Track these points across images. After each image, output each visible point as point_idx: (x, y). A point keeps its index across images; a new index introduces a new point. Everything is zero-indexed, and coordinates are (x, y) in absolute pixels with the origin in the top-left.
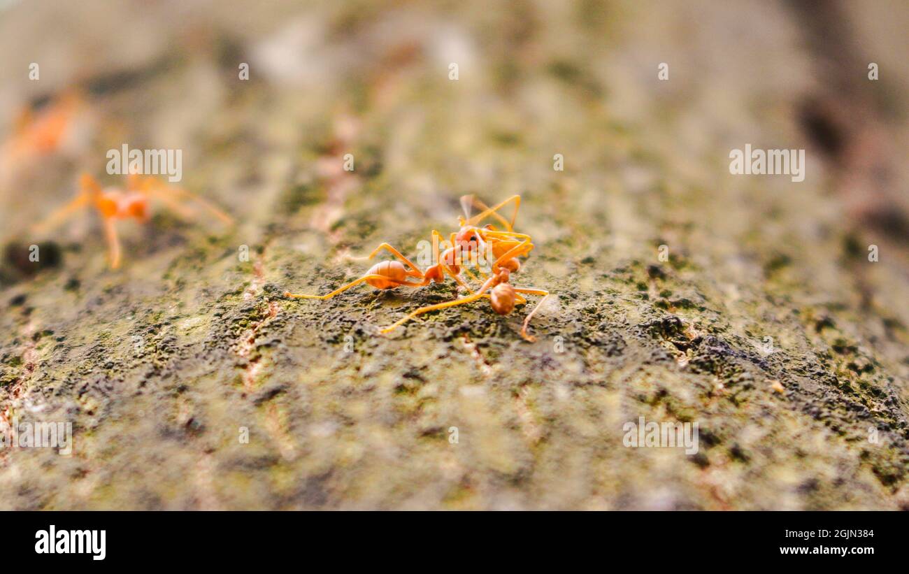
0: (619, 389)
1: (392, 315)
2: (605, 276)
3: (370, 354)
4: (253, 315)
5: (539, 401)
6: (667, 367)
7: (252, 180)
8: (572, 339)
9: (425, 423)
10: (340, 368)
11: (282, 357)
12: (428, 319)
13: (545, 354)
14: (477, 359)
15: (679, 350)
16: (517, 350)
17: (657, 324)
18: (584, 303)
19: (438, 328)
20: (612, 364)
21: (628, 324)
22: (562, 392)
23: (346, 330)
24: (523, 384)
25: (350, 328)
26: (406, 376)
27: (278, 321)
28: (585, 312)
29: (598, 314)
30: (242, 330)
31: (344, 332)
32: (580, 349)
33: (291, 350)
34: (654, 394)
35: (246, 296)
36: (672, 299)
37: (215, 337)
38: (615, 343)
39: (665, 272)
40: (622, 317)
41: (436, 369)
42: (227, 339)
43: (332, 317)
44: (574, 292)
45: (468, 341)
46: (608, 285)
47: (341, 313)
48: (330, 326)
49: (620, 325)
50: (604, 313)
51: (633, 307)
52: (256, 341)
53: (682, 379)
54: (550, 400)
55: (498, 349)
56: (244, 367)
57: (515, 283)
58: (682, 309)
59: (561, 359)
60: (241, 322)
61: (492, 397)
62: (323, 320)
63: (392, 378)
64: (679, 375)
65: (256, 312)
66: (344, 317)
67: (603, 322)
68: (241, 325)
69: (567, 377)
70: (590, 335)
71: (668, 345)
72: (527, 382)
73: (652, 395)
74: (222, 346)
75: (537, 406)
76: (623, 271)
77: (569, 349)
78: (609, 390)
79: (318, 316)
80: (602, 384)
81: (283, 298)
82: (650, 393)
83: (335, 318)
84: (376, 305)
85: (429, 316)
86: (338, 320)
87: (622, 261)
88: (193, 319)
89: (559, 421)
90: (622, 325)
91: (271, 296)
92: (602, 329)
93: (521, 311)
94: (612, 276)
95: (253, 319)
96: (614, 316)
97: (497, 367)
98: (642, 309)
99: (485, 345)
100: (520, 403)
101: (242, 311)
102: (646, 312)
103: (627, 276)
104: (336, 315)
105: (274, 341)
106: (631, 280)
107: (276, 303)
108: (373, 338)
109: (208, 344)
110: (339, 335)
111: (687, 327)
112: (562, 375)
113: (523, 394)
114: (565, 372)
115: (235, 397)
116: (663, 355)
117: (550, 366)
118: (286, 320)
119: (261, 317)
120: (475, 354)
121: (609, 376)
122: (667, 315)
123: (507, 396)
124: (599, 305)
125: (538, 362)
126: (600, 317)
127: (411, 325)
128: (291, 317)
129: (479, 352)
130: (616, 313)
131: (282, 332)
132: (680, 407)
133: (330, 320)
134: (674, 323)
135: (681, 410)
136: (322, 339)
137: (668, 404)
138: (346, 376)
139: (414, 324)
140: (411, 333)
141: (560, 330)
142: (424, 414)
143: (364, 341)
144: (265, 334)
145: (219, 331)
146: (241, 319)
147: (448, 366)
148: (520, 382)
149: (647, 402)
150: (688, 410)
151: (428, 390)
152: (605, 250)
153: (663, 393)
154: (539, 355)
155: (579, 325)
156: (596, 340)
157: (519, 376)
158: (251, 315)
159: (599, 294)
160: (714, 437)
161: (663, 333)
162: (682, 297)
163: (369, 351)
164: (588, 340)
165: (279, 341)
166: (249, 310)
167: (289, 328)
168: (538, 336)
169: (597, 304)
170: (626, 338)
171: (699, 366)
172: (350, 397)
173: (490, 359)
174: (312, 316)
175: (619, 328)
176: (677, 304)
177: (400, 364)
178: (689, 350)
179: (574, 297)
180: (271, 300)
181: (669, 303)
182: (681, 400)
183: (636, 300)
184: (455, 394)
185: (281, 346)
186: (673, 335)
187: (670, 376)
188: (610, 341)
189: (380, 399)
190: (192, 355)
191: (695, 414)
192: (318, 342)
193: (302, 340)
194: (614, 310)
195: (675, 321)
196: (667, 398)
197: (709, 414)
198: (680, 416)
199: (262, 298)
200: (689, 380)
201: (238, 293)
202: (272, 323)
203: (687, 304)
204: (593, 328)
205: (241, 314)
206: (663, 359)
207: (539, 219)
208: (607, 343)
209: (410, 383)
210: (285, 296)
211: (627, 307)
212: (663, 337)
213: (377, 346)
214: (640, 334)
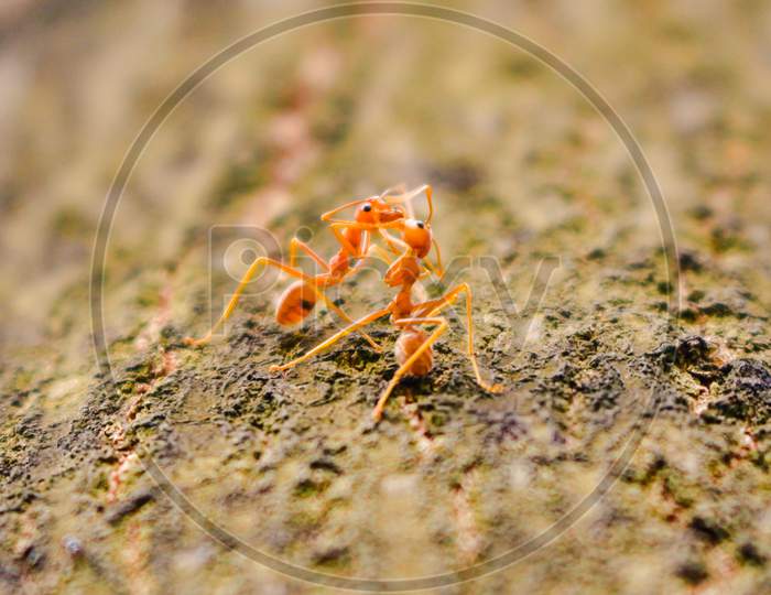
0: (599, 462)
1: (316, 366)
2: (614, 278)
3: (276, 432)
4: (143, 373)
5: (484, 495)
6: (673, 419)
7: (186, 157)
8: (551, 385)
9: (325, 542)
10: (231, 457)
11: (162, 443)
12: (364, 367)
13: (509, 414)
14: (416, 429)
15: (701, 384)
16: (472, 412)
17: (670, 350)
18: (578, 324)
19: (371, 385)
20: (596, 423)
21: (631, 354)
22: (519, 475)
23: (253, 393)
24: (468, 469)
25: (260, 390)
26: (315, 465)
27: (169, 385)
28: (577, 339)
29: (594, 341)
30: (125, 399)
31: (251, 396)
32: (560, 401)
33: (177, 428)
34: (648, 468)
35: (140, 343)
36: (703, 304)
37: (87, 412)
38: (609, 388)
39: (700, 262)
40: (624, 343)
41: (355, 452)
42: (101, 415)
43: (239, 373)
44: (566, 309)
45: (411, 400)
46: (616, 292)
47: (252, 367)
48: (234, 390)
49: (621, 356)
50: (601, 340)
51: (644, 324)
52: (138, 415)
53: (691, 437)
54: (502, 491)
55: (446, 412)
56: (112, 461)
57: (489, 300)
58: (714, 318)
59: (528, 420)
60: (125, 387)
61: (423, 493)
62: (228, 378)
63: (297, 471)
64: (687, 431)
65: (146, 370)
66: (254, 373)
67: (600, 352)
68: (124, 391)
69: (533, 451)
70: (577, 376)
71: (685, 380)
72: (476, 463)
73: (645, 469)
74: (93, 426)
75: (482, 502)
76: (640, 266)
77: (542, 404)
78: (585, 467)
79: (223, 372)
80: (578, 458)
81: (183, 346)
82: (642, 465)
83: (243, 375)
84: (299, 351)
85: (365, 363)
86: (245, 378)
87: (642, 251)
88: (71, 382)
89: (507, 525)
90: (624, 356)
91: (168, 345)
92: (595, 365)
93: (490, 346)
94: (623, 278)
95: (141, 380)
96: (615, 341)
97: (439, 441)
98: (655, 328)
99: (429, 408)
100: (460, 499)
101: (128, 370)
102: (661, 331)
103: (645, 273)
104: (245, 370)
105: (155, 418)
106: (650, 279)
107: (173, 354)
108: (283, 405)
109: (76, 424)
110: (242, 402)
111: (714, 349)
112: (525, 448)
113: (467, 484)
114: (531, 441)
115: (91, 512)
116: (670, 402)
117: (512, 434)
118: (180, 382)
119: (153, 376)
120: (414, 422)
121: (589, 445)
122: (690, 332)
123: (443, 490)
124: (599, 325)
125: (496, 428)
126: (596, 344)
127: (338, 380)
128: (186, 378)
129: (421, 418)
130: (619, 337)
131: (170, 401)
132: (681, 485)
133: (237, 378)
134: (695, 346)
135: (681, 489)
136: (219, 409)
137: (667, 480)
138: (237, 470)
139: (342, 379)
140: (337, 393)
141: (537, 373)
142: (328, 528)
143: (274, 409)
144: (149, 406)
145: (93, 402)
146: (125, 382)
147: (373, 445)
148: (464, 466)
149: (636, 481)
150: (689, 490)
151: (341, 486)
152: (622, 235)
153: (660, 464)
154: (498, 416)
155: (563, 362)
156: (583, 385)
157: (465, 455)
158: (139, 375)
159: (600, 308)
160: (721, 530)
161: (681, 360)
162: (715, 301)
163: (275, 427)
164: (572, 385)
165: (162, 418)
166: (137, 368)
167: (179, 395)
168: (505, 385)
169: (594, 325)
170: (626, 377)
171: (721, 411)
172: (236, 504)
173: (433, 429)
174: (215, 374)
175: (620, 361)
176: (709, 311)
177: (312, 445)
178: (714, 384)
179: (566, 315)
180: (168, 349)
181: (697, 311)
182: (683, 473)
183: (649, 314)
184: (376, 490)
185: (164, 425)
186: (694, 362)
187: (674, 435)
188: (601, 384)
189: (274, 506)
190: (55, 442)
191: (698, 495)
192: (214, 415)
193: (194, 412)
194: (617, 333)
195: (696, 342)
196: (666, 471)
197: (718, 493)
198: (681, 498)
199: (156, 348)
200: (699, 440)
201: (130, 339)
202: (160, 389)
203: (722, 311)
204: (583, 363)
205: (126, 374)
206: (670, 408)
207: (541, 193)
208: (597, 388)
209: (320, 476)
210: (186, 343)
211: (636, 325)
212: (680, 367)
213: (286, 418)
214: (644, 368)
